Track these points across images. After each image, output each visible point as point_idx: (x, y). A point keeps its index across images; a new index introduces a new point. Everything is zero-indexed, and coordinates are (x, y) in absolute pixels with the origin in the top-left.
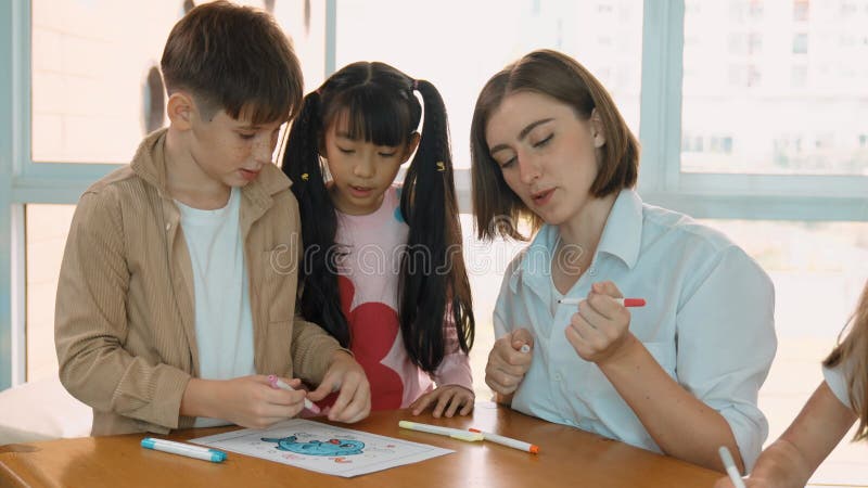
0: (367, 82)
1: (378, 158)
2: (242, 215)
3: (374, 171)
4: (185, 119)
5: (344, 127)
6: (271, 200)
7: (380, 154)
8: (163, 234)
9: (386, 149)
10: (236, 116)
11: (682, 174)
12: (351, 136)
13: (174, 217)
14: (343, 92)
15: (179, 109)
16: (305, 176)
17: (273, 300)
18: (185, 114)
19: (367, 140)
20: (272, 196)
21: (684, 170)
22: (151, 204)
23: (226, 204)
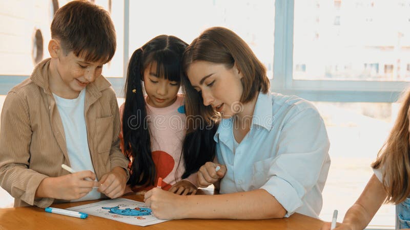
0: (166, 48)
1: (169, 86)
2: (86, 102)
3: (167, 92)
4: (56, 52)
5: (154, 71)
6: (101, 94)
7: (171, 84)
8: (48, 111)
9: (174, 83)
10: (77, 55)
11: (294, 80)
12: (158, 75)
13: (52, 104)
14: (153, 53)
15: (54, 47)
16: (134, 91)
17: (100, 142)
18: (56, 50)
19: (166, 78)
20: (101, 91)
21: (294, 78)
22: (42, 96)
23: (78, 96)
